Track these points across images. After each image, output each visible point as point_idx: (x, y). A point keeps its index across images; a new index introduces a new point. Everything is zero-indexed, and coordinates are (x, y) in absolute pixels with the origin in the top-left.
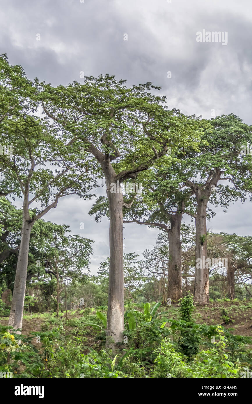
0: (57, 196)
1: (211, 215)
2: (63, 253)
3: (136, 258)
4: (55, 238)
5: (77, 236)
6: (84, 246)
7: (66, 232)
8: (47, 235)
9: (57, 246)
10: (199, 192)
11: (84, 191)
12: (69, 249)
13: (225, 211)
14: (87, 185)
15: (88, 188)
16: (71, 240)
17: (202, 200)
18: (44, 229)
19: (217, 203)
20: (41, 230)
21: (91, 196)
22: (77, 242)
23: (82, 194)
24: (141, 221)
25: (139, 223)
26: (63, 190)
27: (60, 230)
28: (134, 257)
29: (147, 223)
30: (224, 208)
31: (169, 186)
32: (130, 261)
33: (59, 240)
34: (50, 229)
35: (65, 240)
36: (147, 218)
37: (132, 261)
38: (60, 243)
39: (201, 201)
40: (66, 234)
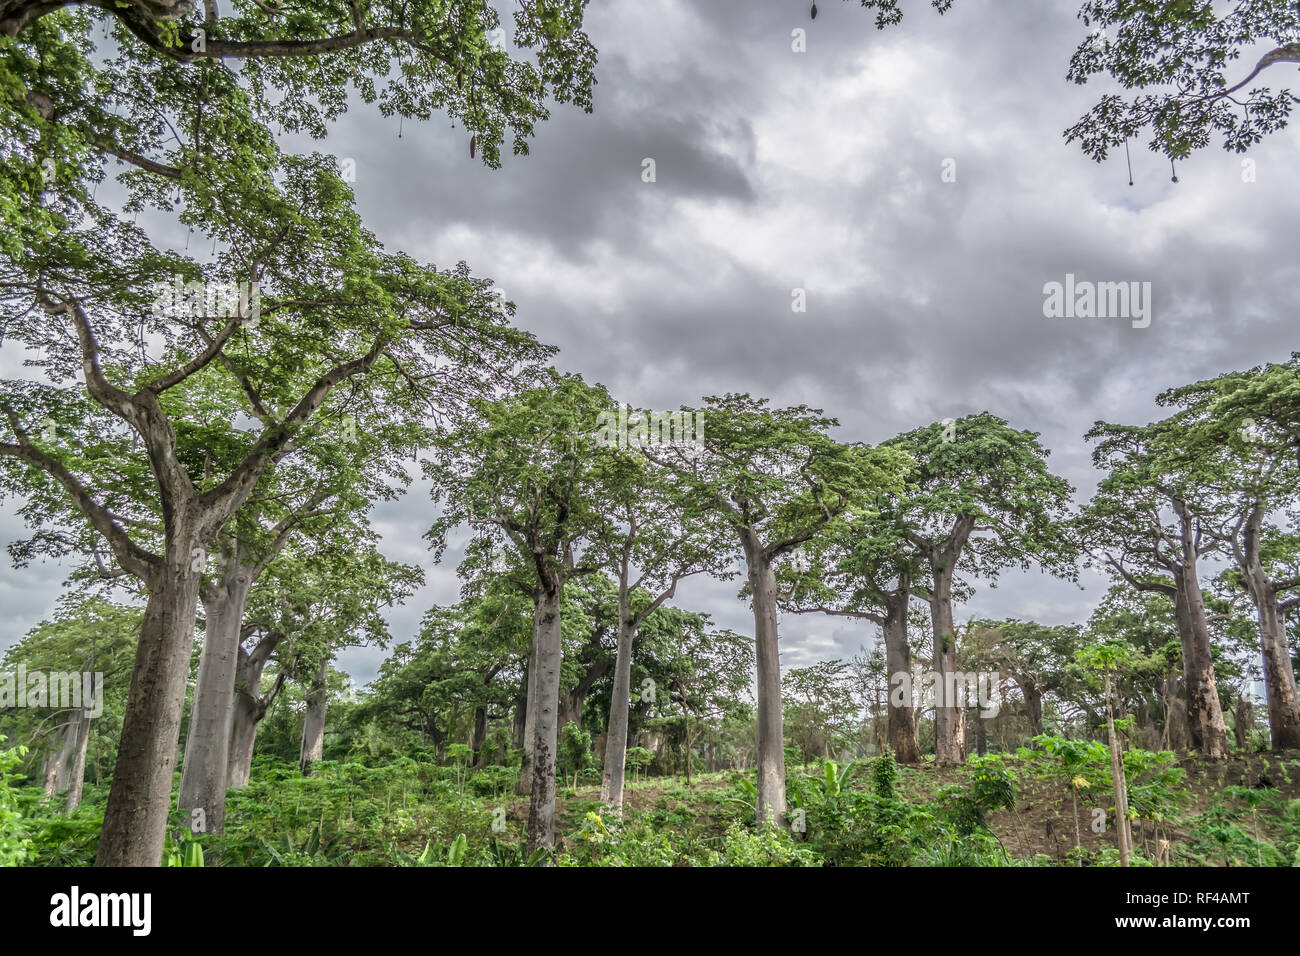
0: (676, 577)
1: (967, 595)
2: (704, 664)
3: (845, 669)
4: (687, 637)
5: (727, 632)
6: (741, 652)
7: (705, 626)
8: (670, 632)
9: (691, 651)
10: (935, 554)
11: (721, 566)
12: (713, 656)
13: (993, 586)
14: (725, 556)
15: (727, 560)
16: (717, 640)
17: (941, 570)
18: (665, 623)
19: (977, 570)
20: (661, 624)
21: (732, 574)
22: (727, 643)
23: (717, 571)
24: (833, 608)
25: (829, 612)
26: (684, 568)
27: (695, 623)
28: (840, 668)
29: (847, 611)
30: (990, 581)
31: (873, 548)
32: (833, 677)
33: (694, 640)
34: (676, 621)
35: (704, 640)
36: (845, 603)
37: (837, 675)
38: (696, 646)
39: (939, 571)
40: (707, 630)
